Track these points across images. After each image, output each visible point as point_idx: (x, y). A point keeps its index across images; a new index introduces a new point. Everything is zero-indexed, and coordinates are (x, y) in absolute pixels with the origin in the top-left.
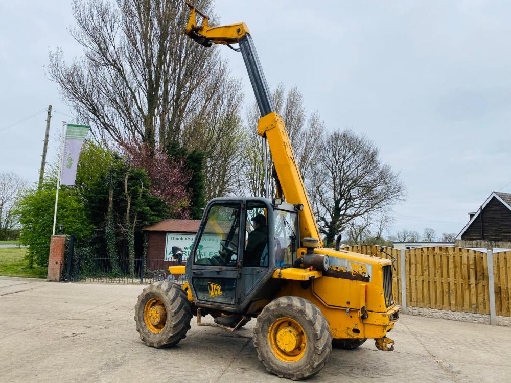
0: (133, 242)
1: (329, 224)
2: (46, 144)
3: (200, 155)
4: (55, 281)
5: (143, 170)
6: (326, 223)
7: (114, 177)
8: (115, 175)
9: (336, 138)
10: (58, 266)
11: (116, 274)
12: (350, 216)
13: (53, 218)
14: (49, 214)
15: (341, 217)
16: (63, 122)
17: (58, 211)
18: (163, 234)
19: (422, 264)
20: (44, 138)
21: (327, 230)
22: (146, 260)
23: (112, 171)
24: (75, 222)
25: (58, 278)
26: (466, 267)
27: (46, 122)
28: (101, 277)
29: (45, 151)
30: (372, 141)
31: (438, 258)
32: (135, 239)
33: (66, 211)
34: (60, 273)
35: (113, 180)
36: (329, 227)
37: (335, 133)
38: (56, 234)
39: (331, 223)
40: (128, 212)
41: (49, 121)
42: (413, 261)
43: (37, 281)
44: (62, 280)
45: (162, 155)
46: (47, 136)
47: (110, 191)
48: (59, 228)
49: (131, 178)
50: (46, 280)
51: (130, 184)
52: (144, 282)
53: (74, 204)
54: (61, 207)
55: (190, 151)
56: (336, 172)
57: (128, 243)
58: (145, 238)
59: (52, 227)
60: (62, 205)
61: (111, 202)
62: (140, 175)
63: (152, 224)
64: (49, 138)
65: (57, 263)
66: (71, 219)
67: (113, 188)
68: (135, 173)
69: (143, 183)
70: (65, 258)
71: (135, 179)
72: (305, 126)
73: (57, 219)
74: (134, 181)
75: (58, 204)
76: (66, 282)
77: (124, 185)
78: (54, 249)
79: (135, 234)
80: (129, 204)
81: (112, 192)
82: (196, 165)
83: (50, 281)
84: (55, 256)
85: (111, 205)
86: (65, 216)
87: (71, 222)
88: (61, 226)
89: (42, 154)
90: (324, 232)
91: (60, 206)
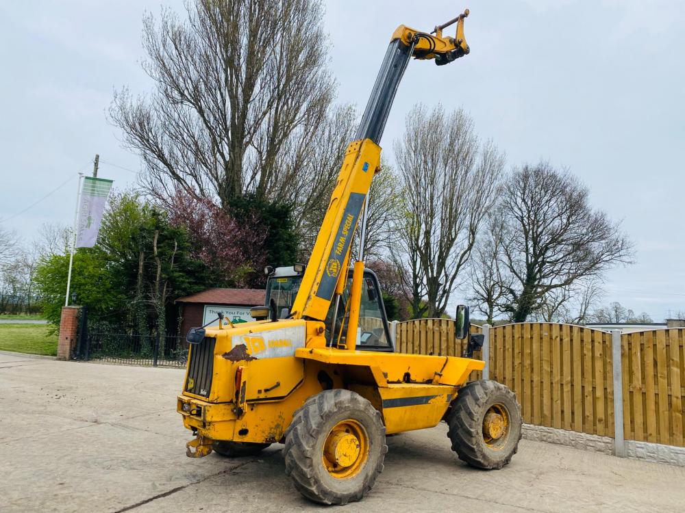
0: (163, 316)
4: (65, 359)
8: (145, 234)
10: (68, 342)
11: (145, 354)
16: (80, 174)
18: (201, 306)
19: (413, 343)
22: (181, 339)
25: (67, 356)
26: (460, 347)
28: (127, 357)
31: (430, 334)
32: (166, 311)
34: (71, 350)
38: (69, 305)
40: (158, 279)
42: (404, 339)
43: (49, 359)
44: (71, 359)
47: (140, 254)
50: (55, 357)
51: (159, 245)
52: (158, 363)
57: (157, 317)
58: (180, 312)
61: (141, 267)
62: (176, 233)
63: (189, 295)
65: (67, 338)
67: (143, 250)
69: (176, 244)
70: (77, 333)
74: (167, 241)
76: (76, 360)
77: (153, 246)
78: (65, 322)
79: (165, 306)
80: (159, 269)
81: (143, 255)
83: (60, 359)
84: (66, 331)
85: (141, 271)
86: (81, 285)
90: (512, 310)
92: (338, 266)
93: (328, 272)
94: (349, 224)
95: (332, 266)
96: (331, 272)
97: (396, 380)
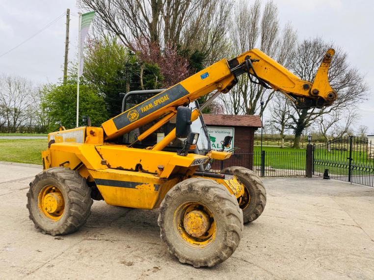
1: (297, 121)
2: (67, 46)
3: (201, 55)
5: (156, 65)
6: (295, 120)
7: (130, 71)
8: (131, 69)
9: (307, 46)
12: (318, 113)
13: (76, 110)
14: (72, 107)
15: (308, 115)
17: (80, 104)
20: (65, 40)
21: (295, 126)
23: (127, 65)
24: (96, 114)
27: (66, 25)
29: (67, 52)
30: (340, 48)
33: (88, 104)
35: (129, 74)
36: (297, 123)
37: (305, 42)
38: (79, 125)
39: (299, 120)
41: (68, 25)
45: (172, 51)
46: (67, 38)
47: (127, 85)
48: (82, 121)
49: (146, 72)
51: (145, 78)
53: (94, 97)
54: (83, 100)
55: (193, 51)
56: (305, 76)
59: (76, 119)
60: (83, 98)
62: (154, 68)
64: (69, 40)
66: (92, 111)
67: (129, 82)
68: (149, 68)
69: (157, 77)
71: (150, 73)
72: (280, 36)
73: (79, 111)
74: (148, 75)
75: (80, 97)
77: (140, 79)
81: (129, 85)
82: (198, 64)
86: (87, 109)
87: (92, 114)
88: (84, 118)
89: (64, 55)
90: (293, 128)
91: (81, 99)
92: (136, 117)
93: (128, 114)
94: (162, 100)
95: (133, 114)
96: (130, 116)
97: (130, 169)
